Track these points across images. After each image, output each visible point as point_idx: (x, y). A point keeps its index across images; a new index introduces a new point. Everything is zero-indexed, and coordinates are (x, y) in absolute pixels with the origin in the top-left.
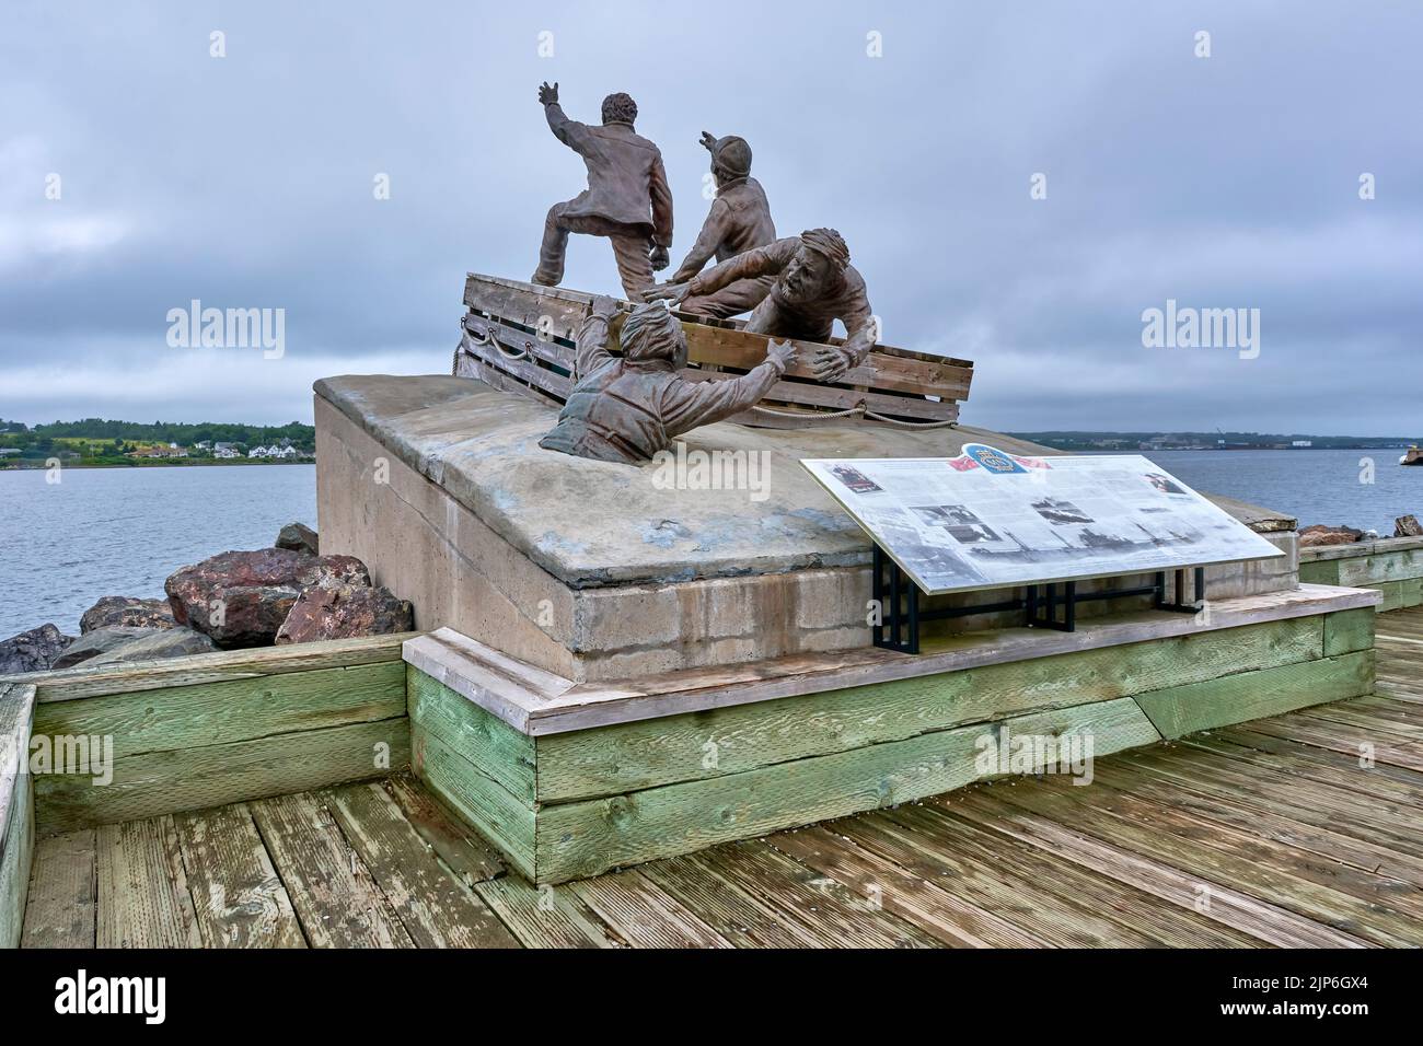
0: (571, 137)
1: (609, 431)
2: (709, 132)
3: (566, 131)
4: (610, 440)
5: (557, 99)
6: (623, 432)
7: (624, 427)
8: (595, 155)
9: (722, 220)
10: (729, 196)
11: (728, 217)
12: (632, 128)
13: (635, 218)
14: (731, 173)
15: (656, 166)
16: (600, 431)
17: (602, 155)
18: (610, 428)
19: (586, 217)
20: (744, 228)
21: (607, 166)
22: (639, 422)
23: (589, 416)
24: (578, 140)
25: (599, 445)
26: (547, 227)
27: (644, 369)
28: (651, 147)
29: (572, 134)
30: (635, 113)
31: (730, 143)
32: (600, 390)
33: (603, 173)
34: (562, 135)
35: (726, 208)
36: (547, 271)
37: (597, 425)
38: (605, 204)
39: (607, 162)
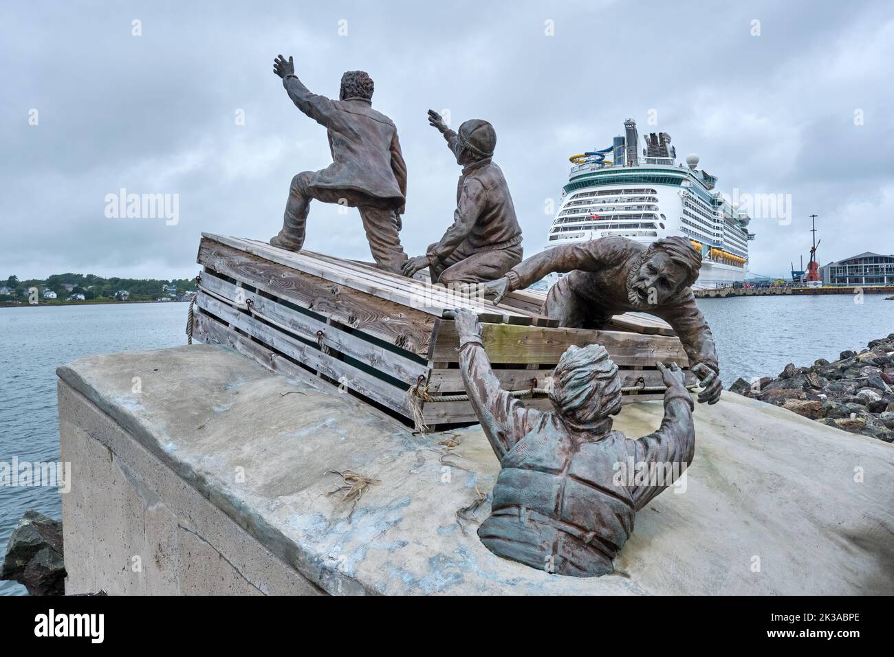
0: (318, 111)
1: (587, 531)
2: (435, 111)
3: (309, 105)
4: (590, 544)
5: (292, 70)
6: (605, 532)
7: (604, 525)
8: (345, 130)
9: (478, 198)
10: (480, 175)
11: (483, 196)
12: (370, 103)
13: (391, 192)
14: (480, 154)
15: (394, 141)
16: (577, 532)
17: (351, 129)
18: (588, 528)
19: (341, 190)
20: (497, 205)
21: (357, 141)
22: (619, 516)
23: (556, 509)
24: (325, 113)
25: (577, 552)
26: (291, 194)
27: (595, 434)
28: (388, 123)
29: (319, 107)
30: (372, 89)
31: (480, 126)
32: (560, 471)
33: (354, 147)
34: (308, 108)
35: (481, 187)
36: (292, 236)
37: (571, 524)
38: (362, 179)
39: (357, 136)
